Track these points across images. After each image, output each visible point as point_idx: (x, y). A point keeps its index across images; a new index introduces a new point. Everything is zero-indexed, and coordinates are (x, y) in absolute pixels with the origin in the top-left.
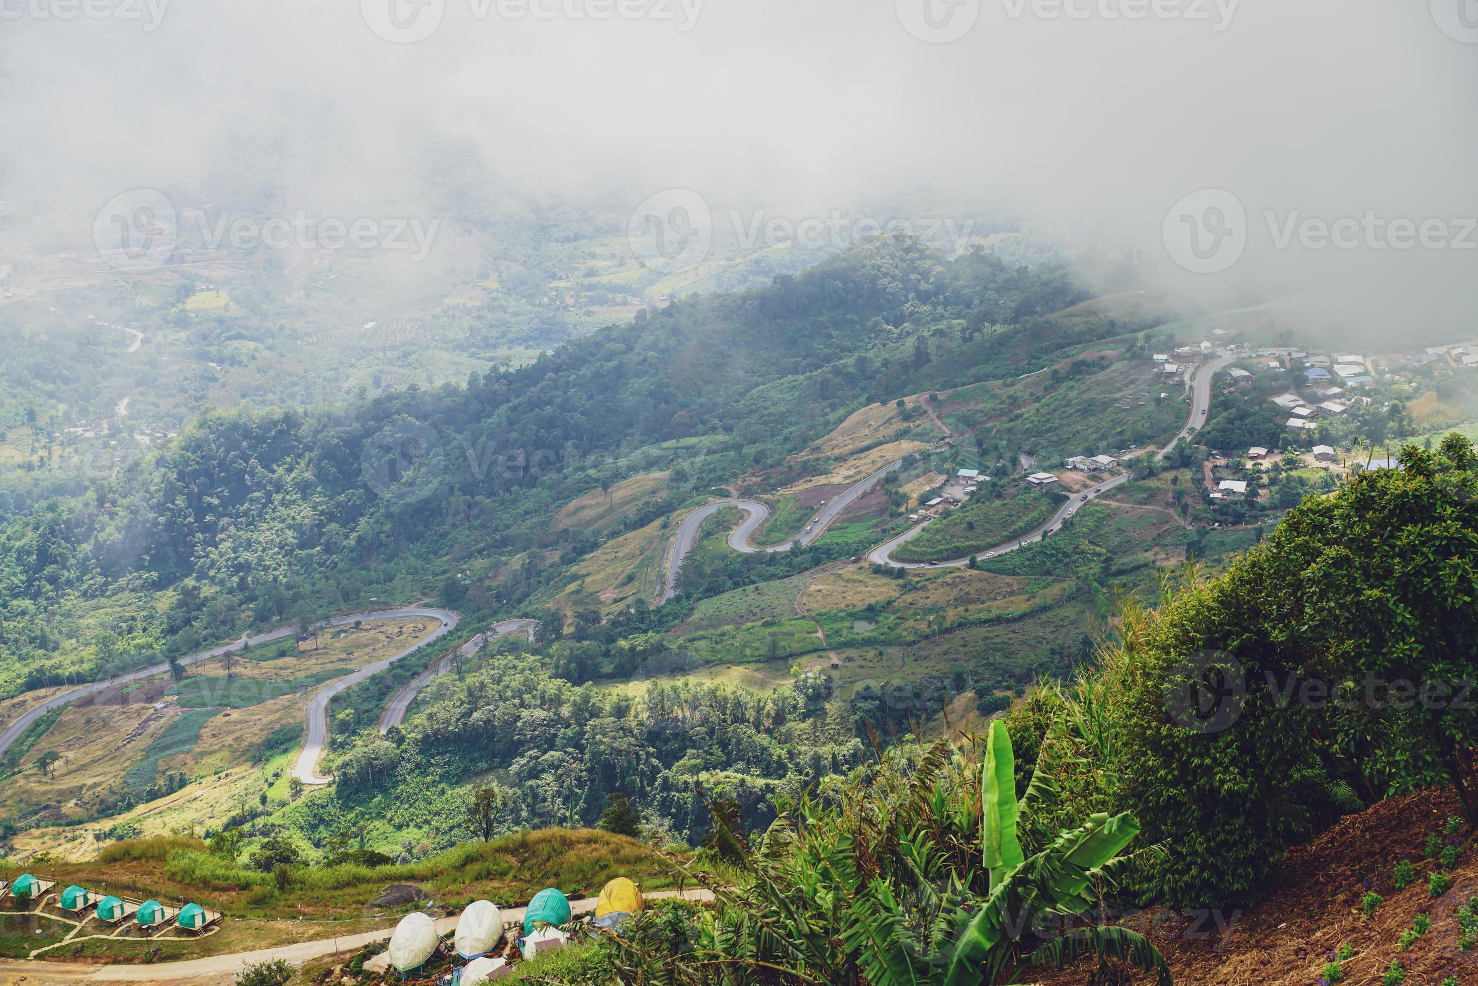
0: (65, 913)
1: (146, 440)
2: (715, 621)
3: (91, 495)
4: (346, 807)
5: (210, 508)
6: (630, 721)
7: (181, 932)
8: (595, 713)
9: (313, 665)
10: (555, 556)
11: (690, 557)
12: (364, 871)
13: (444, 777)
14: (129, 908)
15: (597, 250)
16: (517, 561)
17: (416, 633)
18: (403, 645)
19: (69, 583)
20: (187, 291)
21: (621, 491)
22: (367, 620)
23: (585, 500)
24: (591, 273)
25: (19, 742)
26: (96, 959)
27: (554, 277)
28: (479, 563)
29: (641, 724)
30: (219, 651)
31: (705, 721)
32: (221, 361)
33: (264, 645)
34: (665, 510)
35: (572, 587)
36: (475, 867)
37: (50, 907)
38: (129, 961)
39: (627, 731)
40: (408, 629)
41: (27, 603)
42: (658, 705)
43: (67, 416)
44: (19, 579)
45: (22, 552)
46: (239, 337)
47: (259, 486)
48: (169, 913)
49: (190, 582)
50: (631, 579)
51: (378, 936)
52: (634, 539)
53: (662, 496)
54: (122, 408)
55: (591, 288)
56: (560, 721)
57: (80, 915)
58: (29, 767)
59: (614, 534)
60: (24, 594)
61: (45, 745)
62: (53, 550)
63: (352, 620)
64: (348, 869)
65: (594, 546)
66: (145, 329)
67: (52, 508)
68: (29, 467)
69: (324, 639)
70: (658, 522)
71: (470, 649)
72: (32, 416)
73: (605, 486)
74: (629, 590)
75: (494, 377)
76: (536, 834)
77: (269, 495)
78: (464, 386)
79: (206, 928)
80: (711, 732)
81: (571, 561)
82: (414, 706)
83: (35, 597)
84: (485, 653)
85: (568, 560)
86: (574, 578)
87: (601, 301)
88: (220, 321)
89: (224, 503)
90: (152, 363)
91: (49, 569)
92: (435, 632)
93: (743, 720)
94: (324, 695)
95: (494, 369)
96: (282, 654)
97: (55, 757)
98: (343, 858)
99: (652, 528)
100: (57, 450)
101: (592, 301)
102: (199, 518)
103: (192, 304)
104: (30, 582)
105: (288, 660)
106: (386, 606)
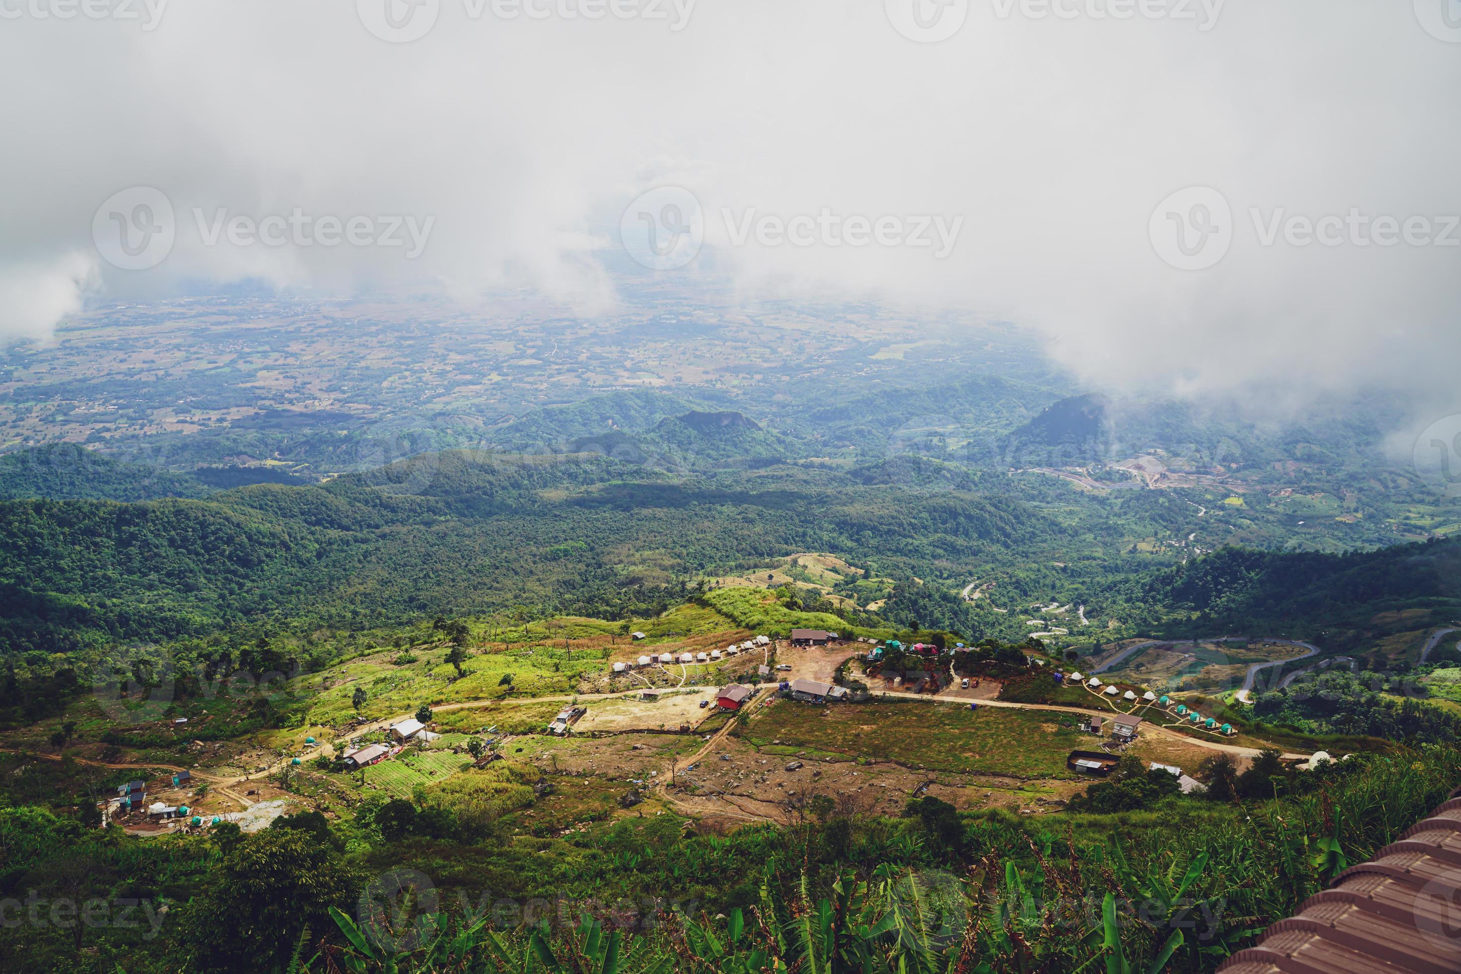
0: (1177, 714)
1: (1198, 551)
2: (1444, 680)
3: (1174, 568)
4: (1257, 715)
5: (1221, 583)
6: (1393, 712)
7: (1220, 733)
8: (1377, 704)
9: (1252, 655)
10: (1370, 635)
11: (1435, 648)
12: (1292, 733)
13: (1301, 714)
14: (1202, 719)
15: (1412, 509)
16: (1351, 632)
17: (1300, 652)
18: (1293, 656)
19: (1159, 600)
20: (1227, 496)
21: (1406, 614)
22: (1278, 642)
23: (1388, 614)
24: (1407, 518)
25: (1130, 656)
26: (1187, 734)
27: (1388, 517)
28: (1333, 630)
29: (1398, 714)
30: (1215, 640)
31: (1429, 721)
32: (1235, 526)
33: (1233, 642)
34: (1428, 626)
35: (1375, 649)
36: (1342, 744)
37: (1172, 710)
38: (1200, 738)
39: (1391, 716)
40: (1296, 650)
41: (1142, 605)
42: (1407, 706)
43: (1170, 536)
44: (1140, 595)
45: (1143, 584)
46: (1244, 518)
47: (1243, 578)
48: (1218, 725)
49: (1207, 610)
50: (1404, 652)
51: (1303, 757)
52: (1409, 636)
53: (1426, 620)
54: (1191, 537)
55: (1406, 525)
56: (1359, 703)
57: (1183, 716)
58: (1132, 666)
59: (1399, 631)
60: (1142, 601)
61: (1140, 659)
62: (1156, 586)
63: (1273, 641)
64: (1285, 730)
65: (1389, 634)
66: (1206, 508)
67: (1158, 570)
68: (1152, 553)
69: (1259, 646)
70: (1422, 631)
71: (1323, 663)
72: (1156, 534)
73: (1399, 610)
74: (1403, 657)
75: (1355, 553)
76: (1371, 738)
77: (1246, 583)
78: (1340, 556)
79: (1232, 734)
80: (1432, 726)
81: (1377, 638)
82: (1297, 681)
83: (1145, 602)
84: (1329, 668)
85: (1375, 637)
86: (1377, 645)
87: (1409, 531)
88: (1238, 510)
89: (1227, 582)
90: (1207, 522)
91: (1153, 593)
92: (1307, 654)
93: (1448, 725)
94: (1255, 668)
95: (1356, 550)
96: (1240, 648)
97: (1143, 665)
98: (1283, 726)
99: (1419, 633)
100: (1163, 548)
101: (1405, 530)
102: (1216, 586)
103: (1227, 501)
104: (1144, 597)
105: (1243, 651)
106: (1287, 638)
